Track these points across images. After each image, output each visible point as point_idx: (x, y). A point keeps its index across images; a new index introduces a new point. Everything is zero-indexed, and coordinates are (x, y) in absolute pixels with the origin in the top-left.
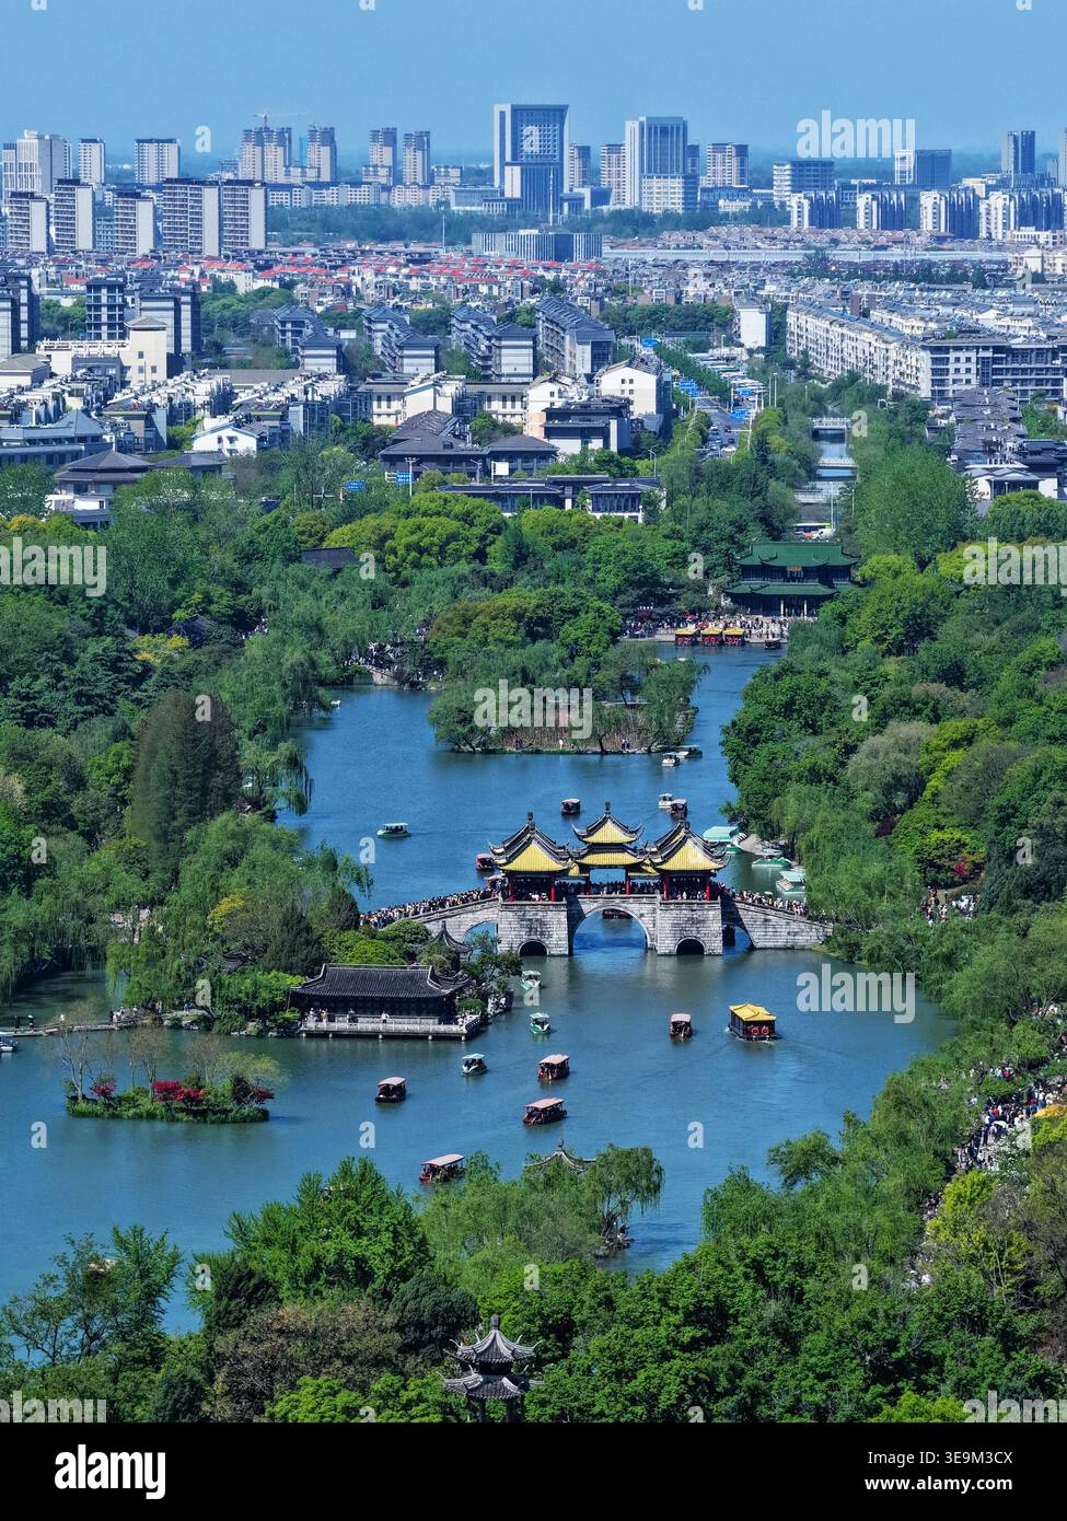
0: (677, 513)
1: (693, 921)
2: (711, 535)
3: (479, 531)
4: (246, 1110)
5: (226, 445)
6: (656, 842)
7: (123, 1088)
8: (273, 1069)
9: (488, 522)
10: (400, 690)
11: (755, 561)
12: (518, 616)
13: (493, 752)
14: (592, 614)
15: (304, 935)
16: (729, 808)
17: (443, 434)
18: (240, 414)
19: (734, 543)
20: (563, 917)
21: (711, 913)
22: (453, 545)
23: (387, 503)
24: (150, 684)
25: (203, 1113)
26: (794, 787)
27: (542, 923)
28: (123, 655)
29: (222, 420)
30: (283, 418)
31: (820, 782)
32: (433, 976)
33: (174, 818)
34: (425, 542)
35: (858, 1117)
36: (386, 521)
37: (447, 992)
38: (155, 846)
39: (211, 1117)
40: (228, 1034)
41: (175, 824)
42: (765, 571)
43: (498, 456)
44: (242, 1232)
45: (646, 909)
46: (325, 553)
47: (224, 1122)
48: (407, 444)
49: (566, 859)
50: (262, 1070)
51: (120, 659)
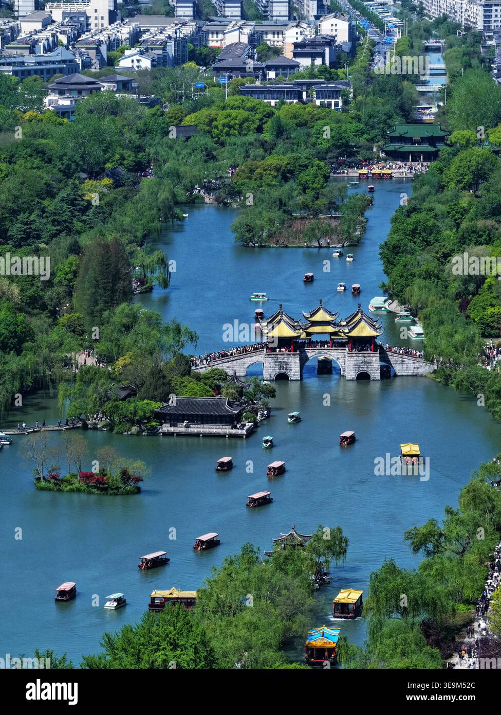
0: (358, 106)
1: (364, 362)
2: (375, 120)
3: (259, 116)
4: (128, 488)
5: (136, 64)
6: (346, 319)
7: (64, 474)
8: (142, 467)
9: (263, 111)
10: (219, 206)
11: (396, 134)
12: (277, 169)
13: (264, 247)
14: (315, 168)
15: (162, 380)
16: (383, 286)
17: (243, 56)
18: (143, 47)
19: (387, 124)
20: (297, 360)
21: (374, 358)
22: (246, 124)
23: (214, 102)
24: (90, 212)
25: (105, 489)
26: (417, 281)
27: (286, 363)
28: (77, 197)
29: (134, 51)
30: (164, 49)
31: (430, 278)
32: (230, 403)
33: (97, 304)
34: (233, 122)
35: (453, 509)
36: (213, 111)
37: (236, 412)
38: (88, 318)
39: (110, 491)
40: (122, 433)
41: (98, 308)
42: (402, 139)
43: (269, 68)
44: (110, 643)
45: (340, 355)
46: (182, 128)
47: (116, 494)
48: (226, 61)
49: (299, 330)
50: (136, 467)
51: (76, 200)
